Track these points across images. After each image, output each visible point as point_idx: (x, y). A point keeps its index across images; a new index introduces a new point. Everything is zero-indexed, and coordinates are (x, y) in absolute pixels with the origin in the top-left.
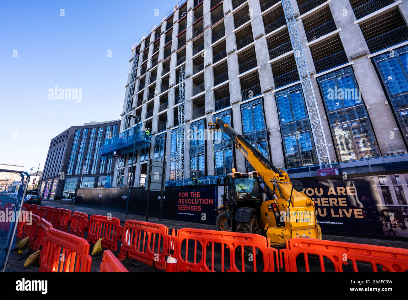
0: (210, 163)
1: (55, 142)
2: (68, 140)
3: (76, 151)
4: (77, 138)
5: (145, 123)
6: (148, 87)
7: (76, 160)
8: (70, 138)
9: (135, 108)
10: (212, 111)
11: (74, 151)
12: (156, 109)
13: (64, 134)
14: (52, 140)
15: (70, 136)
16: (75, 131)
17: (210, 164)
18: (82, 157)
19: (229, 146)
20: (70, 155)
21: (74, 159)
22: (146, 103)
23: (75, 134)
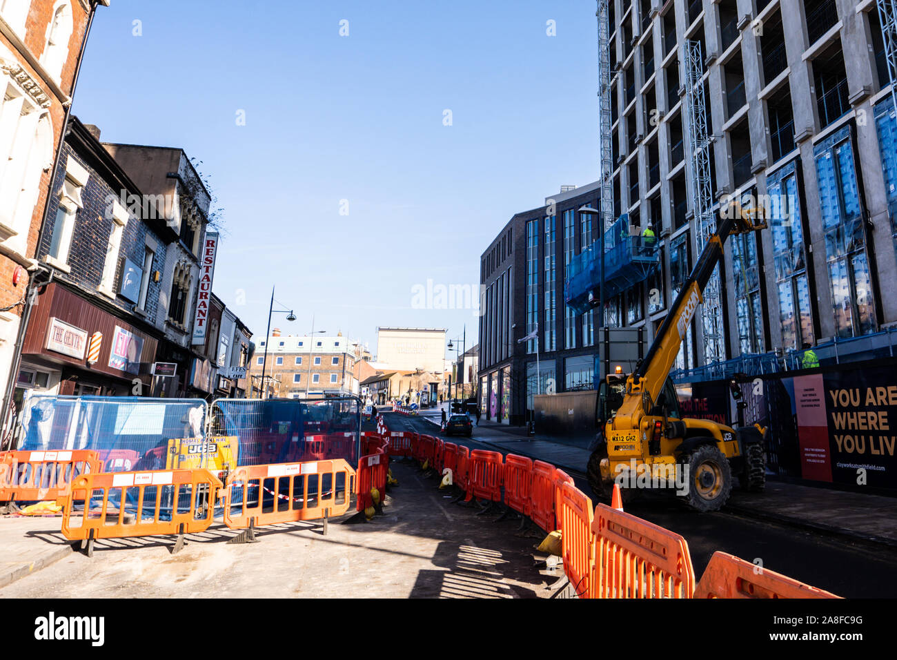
0: (774, 314)
1: (490, 263)
2: (513, 256)
3: (536, 284)
4: (532, 245)
5: (650, 201)
6: (643, 93)
7: (542, 309)
8: (516, 250)
9: (624, 158)
10: (765, 164)
11: (532, 283)
12: (664, 161)
13: (504, 239)
14: (482, 257)
15: (517, 244)
16: (523, 227)
17: (773, 317)
18: (554, 298)
19: (801, 266)
20: (526, 298)
21: (536, 309)
22: (644, 142)
23: (526, 237)
